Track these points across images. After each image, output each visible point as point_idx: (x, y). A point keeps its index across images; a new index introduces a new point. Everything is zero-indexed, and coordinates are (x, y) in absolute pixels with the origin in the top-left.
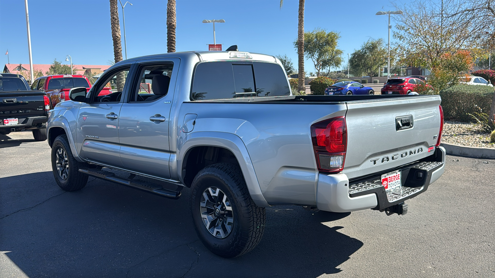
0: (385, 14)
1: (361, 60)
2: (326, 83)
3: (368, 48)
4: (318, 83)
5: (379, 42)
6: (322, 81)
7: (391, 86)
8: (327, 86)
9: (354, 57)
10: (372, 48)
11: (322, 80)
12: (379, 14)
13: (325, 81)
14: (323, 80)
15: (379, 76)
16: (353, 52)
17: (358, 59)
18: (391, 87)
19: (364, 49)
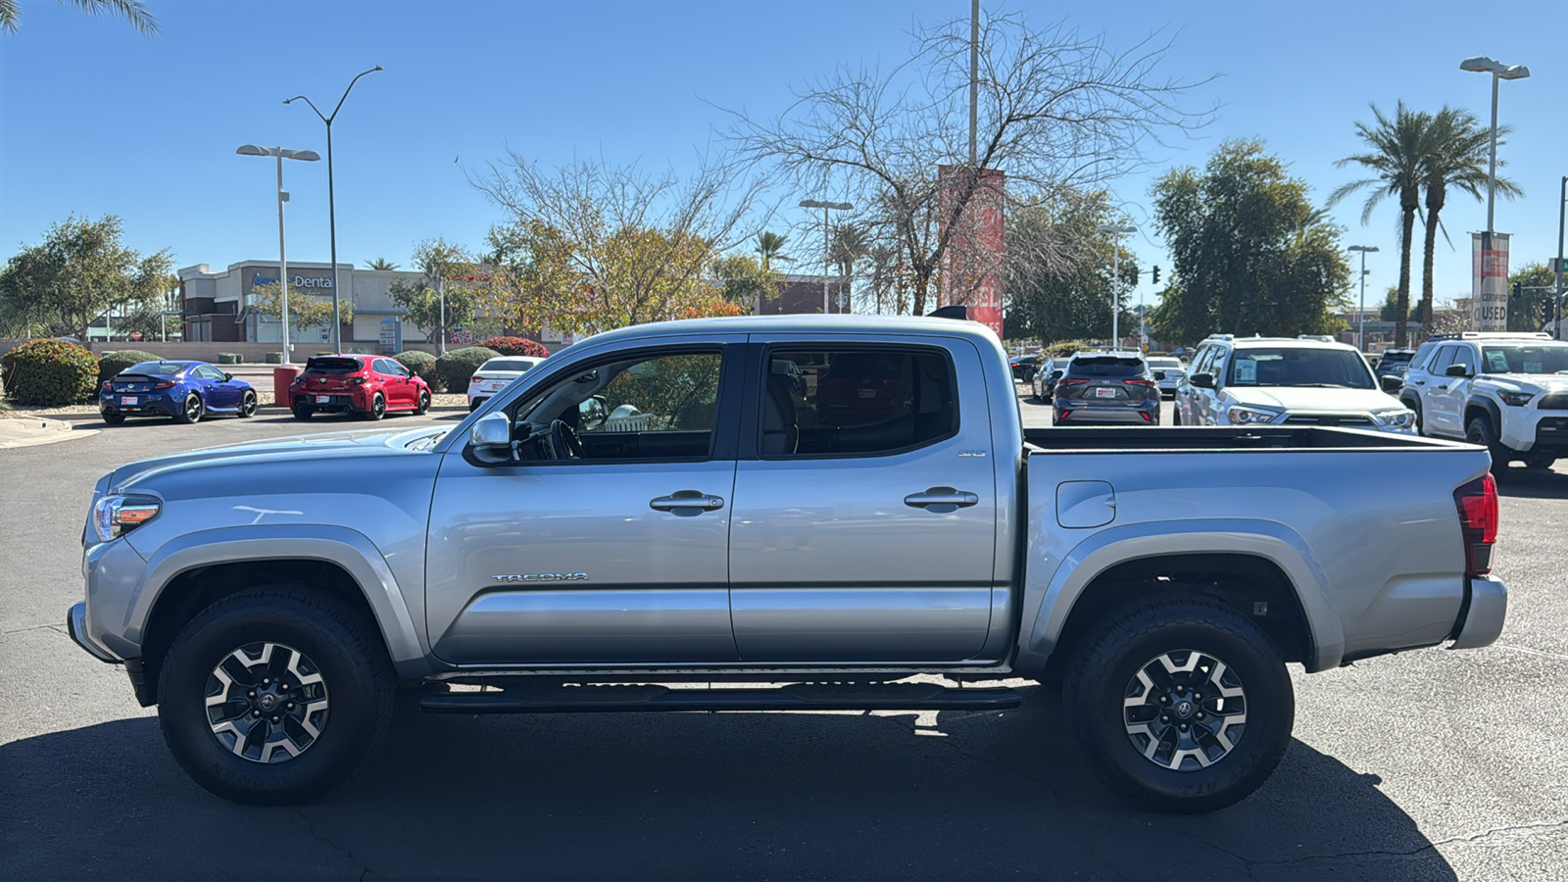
0: (265, 153)
1: (46, 282)
2: (72, 365)
3: (70, 245)
4: (43, 361)
5: (107, 226)
6: (56, 356)
7: (323, 380)
8: (76, 374)
9: (21, 267)
10: (87, 243)
11: (55, 351)
12: (248, 150)
13: (67, 356)
14: (58, 353)
15: (164, 341)
16: (20, 252)
17: (34, 279)
18: (325, 383)
19: (55, 244)
